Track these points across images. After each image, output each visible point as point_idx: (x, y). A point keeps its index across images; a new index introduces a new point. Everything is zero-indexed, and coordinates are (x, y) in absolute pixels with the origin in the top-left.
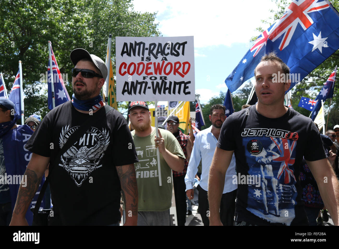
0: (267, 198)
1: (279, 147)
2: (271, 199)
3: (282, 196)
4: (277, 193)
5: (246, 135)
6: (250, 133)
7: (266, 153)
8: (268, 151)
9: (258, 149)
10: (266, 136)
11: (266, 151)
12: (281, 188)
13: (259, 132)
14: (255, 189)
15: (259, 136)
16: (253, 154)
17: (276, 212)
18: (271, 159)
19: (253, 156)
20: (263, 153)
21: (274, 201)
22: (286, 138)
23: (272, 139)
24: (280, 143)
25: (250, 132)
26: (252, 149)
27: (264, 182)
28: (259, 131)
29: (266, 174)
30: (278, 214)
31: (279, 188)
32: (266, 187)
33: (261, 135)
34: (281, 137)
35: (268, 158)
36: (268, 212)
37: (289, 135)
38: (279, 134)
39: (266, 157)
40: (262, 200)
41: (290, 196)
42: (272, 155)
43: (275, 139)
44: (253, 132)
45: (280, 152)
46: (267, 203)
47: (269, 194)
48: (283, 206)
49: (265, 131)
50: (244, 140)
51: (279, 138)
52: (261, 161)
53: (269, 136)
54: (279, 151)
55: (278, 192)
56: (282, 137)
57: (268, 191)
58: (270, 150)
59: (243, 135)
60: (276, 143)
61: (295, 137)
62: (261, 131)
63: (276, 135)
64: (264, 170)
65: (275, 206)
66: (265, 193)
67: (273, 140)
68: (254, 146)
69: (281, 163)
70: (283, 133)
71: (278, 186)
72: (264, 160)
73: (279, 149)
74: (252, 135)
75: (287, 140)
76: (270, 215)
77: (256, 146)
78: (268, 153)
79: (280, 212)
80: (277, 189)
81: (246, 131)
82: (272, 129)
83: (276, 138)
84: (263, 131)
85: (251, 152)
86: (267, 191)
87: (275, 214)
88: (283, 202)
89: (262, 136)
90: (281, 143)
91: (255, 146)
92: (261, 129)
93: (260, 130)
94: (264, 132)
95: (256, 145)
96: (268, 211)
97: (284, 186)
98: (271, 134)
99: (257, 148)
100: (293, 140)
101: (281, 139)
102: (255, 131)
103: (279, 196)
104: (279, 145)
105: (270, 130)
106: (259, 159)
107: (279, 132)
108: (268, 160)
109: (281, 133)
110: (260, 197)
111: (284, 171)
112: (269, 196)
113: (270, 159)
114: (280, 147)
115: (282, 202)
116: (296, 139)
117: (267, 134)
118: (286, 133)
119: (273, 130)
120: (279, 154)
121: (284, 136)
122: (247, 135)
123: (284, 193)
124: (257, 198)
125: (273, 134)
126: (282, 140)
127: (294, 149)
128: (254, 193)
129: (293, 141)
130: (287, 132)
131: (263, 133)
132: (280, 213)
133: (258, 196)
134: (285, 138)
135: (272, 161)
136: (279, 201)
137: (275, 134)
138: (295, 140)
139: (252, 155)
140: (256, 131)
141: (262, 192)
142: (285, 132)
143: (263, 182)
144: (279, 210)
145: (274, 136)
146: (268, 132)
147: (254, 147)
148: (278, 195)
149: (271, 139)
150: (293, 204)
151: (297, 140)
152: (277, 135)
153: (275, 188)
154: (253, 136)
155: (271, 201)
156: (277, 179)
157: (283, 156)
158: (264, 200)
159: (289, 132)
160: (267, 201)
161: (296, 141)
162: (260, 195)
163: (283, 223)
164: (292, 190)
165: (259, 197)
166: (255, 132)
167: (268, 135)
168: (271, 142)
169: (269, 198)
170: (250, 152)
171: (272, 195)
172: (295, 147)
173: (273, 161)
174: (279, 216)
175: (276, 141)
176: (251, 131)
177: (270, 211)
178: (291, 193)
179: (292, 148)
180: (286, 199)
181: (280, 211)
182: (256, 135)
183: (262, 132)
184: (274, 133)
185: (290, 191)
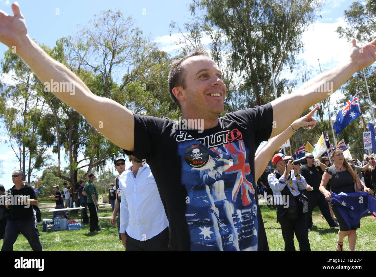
0: (222, 237)
2: (227, 237)
4: (235, 225)
5: (183, 138)
7: (215, 163)
8: (216, 159)
9: (201, 158)
11: (215, 160)
12: (240, 216)
14: (200, 226)
16: (195, 167)
18: (223, 171)
19: (195, 170)
20: (211, 164)
26: (193, 159)
27: (214, 212)
29: (215, 198)
31: (237, 216)
32: (218, 220)
35: (217, 170)
39: (215, 168)
40: (214, 242)
41: (253, 225)
42: (222, 164)
45: (233, 158)
46: (223, 244)
47: (224, 230)
48: (245, 244)
50: (180, 147)
52: (207, 177)
54: (231, 156)
55: (235, 223)
56: (225, 142)
57: (223, 225)
58: (219, 158)
59: (179, 139)
61: (237, 135)
64: (211, 193)
65: (234, 246)
66: (217, 229)
69: (237, 173)
71: (235, 214)
72: (212, 174)
77: (198, 155)
78: (217, 162)
80: (234, 219)
85: (191, 164)
86: (221, 226)
88: (244, 237)
91: (197, 154)
95: (198, 153)
97: (244, 211)
98: (211, 144)
99: (200, 156)
100: (238, 139)
103: (238, 230)
105: (207, 138)
106: (204, 173)
107: (219, 137)
108: (218, 173)
109: (222, 137)
110: (210, 238)
111: (240, 188)
112: (224, 233)
113: (220, 170)
115: (242, 238)
116: (240, 137)
119: (210, 138)
122: (185, 139)
123: (244, 223)
124: (206, 239)
128: (200, 234)
133: (207, 237)
135: (223, 173)
136: (239, 236)
137: (215, 143)
139: (193, 169)
141: (212, 229)
142: (225, 134)
143: (213, 213)
145: (215, 145)
146: (205, 143)
147: (195, 155)
148: (237, 228)
150: (256, 236)
153: (230, 218)
155: (227, 240)
156: (232, 202)
157: (238, 162)
158: (218, 241)
159: (229, 131)
160: (223, 241)
162: (211, 235)
164: (253, 214)
165: (209, 238)
169: (224, 236)
171: (228, 230)
173: (226, 173)
178: (252, 220)
180: (247, 231)
184: (213, 141)
185: (250, 218)
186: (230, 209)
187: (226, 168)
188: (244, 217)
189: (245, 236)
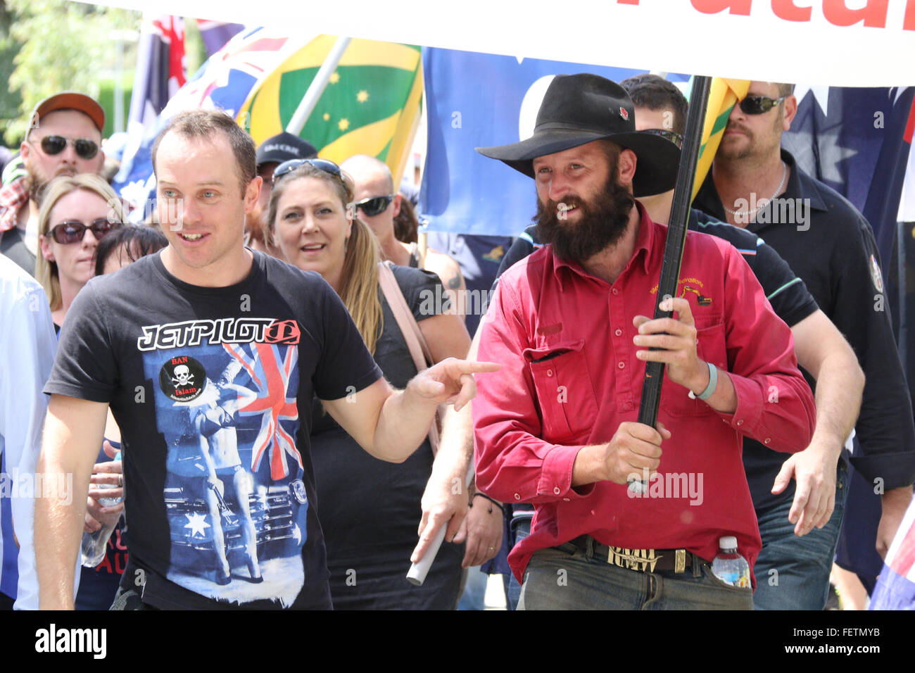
0: (225, 534)
1: (251, 371)
2: (234, 536)
3: (266, 522)
4: (252, 515)
5: (151, 345)
6: (165, 340)
7: (219, 393)
8: (221, 386)
9: (192, 383)
10: (211, 342)
11: (218, 386)
12: (263, 499)
13: (190, 333)
14: (187, 512)
15: (190, 344)
16: (180, 401)
17: (251, 571)
18: (235, 410)
19: (180, 407)
20: (210, 392)
21: (243, 540)
22: (267, 341)
23: (230, 349)
24: (253, 358)
25: (162, 335)
26: (176, 386)
27: (214, 488)
28: (187, 329)
29: (218, 461)
30: (257, 575)
31: (257, 498)
32: (220, 502)
33: (195, 340)
34: (254, 340)
35: (224, 407)
36: (228, 575)
37: (274, 331)
38: (244, 331)
39: (220, 403)
40: (210, 544)
41: (288, 519)
42: (234, 396)
43: (237, 349)
44: (171, 335)
45: (257, 385)
46: (226, 549)
47: (230, 522)
48: (269, 550)
49: (205, 328)
50: (148, 361)
51: (249, 343)
52: (204, 420)
53: (219, 342)
54: (253, 381)
55: (254, 511)
56: (257, 340)
57: (228, 513)
58: (226, 381)
59: (143, 346)
60: (241, 361)
61: (291, 334)
62: (193, 328)
63: (238, 337)
64: (211, 451)
65: (247, 554)
66: (217, 520)
67: (232, 353)
68: (179, 375)
69: (261, 415)
70: (256, 327)
71: (254, 495)
72: (214, 415)
73: (251, 376)
74: (171, 343)
75: (272, 346)
76: (234, 582)
77: (185, 377)
78: (222, 391)
79: (263, 567)
80: (251, 504)
81: (151, 334)
82: (223, 321)
83: (241, 344)
84: (200, 328)
85: (172, 396)
86: (224, 514)
87: (249, 575)
88: (269, 538)
89: (198, 343)
90: (256, 356)
91: (182, 375)
92: (191, 324)
93: (189, 326)
94: (203, 331)
95: (185, 374)
96: (230, 571)
97: (272, 489)
98: (225, 336)
99: (190, 380)
100: (288, 342)
101: (253, 346)
102: (177, 333)
103: (256, 525)
104: (252, 364)
105: (220, 322)
106: (199, 413)
107: (244, 328)
108: (226, 412)
109: (251, 329)
110: (204, 535)
111: (271, 443)
112: (230, 529)
113: (231, 408)
114: (255, 369)
115: (264, 540)
116: (295, 339)
117: (211, 336)
118: (265, 326)
119: (227, 324)
120: (255, 389)
121: (260, 337)
122: (156, 345)
123: (271, 513)
124: (197, 537)
125: (229, 335)
126: (258, 349)
127: (294, 372)
128: (186, 526)
129: (289, 348)
130: (268, 323)
131: (200, 335)
132: (262, 571)
133: (198, 534)
134: (264, 342)
135: (236, 413)
136: (259, 536)
137: (234, 335)
138: (294, 343)
139: (177, 404)
140: (179, 330)
141: (209, 520)
142: (261, 324)
143: (211, 488)
144: (259, 563)
145: (234, 341)
146: (213, 332)
147: (180, 378)
148: (256, 521)
149: (227, 350)
150: (297, 540)
151: (298, 341)
152: (241, 334)
153: (245, 502)
154: (174, 346)
155: (235, 542)
156: (252, 471)
157: (267, 394)
158: (216, 541)
159: (273, 320)
160: (227, 542)
161: (295, 345)
162: (205, 529)
163: (273, 599)
164: (293, 498)
165: (202, 536)
166: (177, 335)
167: (216, 338)
168: (228, 359)
169: (231, 533)
170: (169, 396)
171: (238, 523)
172: (295, 363)
173: (242, 414)
174: (260, 580)
175: (241, 352)
176: (166, 332)
177: (235, 571)
178: (290, 508)
179: (287, 370)
180: (276, 528)
181: (263, 565)
182: (181, 342)
183: (197, 331)
184: (232, 332)
185: (287, 502)
186: (245, 484)
187: (242, 403)
188: (271, 502)
189: (271, 537)
